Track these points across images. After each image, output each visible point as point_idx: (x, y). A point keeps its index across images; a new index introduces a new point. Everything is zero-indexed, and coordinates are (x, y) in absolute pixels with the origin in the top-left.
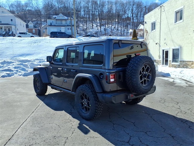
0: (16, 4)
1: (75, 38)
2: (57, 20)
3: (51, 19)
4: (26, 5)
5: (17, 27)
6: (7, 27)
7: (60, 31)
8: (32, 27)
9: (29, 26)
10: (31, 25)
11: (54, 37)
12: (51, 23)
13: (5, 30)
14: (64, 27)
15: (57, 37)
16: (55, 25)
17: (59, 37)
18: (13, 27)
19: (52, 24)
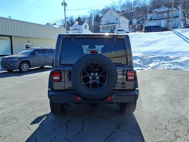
0: (126, 4)
1: (171, 31)
2: (158, 13)
3: (152, 13)
4: (135, 3)
5: (121, 25)
6: (113, 26)
7: (160, 24)
8: (135, 23)
9: (133, 23)
10: (135, 21)
11: (147, 32)
12: (151, 17)
13: (111, 28)
14: (165, 20)
15: (151, 31)
16: (155, 19)
17: (153, 32)
18: (117, 25)
19: (153, 18)
